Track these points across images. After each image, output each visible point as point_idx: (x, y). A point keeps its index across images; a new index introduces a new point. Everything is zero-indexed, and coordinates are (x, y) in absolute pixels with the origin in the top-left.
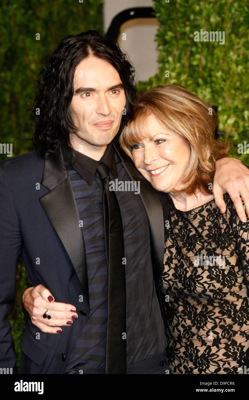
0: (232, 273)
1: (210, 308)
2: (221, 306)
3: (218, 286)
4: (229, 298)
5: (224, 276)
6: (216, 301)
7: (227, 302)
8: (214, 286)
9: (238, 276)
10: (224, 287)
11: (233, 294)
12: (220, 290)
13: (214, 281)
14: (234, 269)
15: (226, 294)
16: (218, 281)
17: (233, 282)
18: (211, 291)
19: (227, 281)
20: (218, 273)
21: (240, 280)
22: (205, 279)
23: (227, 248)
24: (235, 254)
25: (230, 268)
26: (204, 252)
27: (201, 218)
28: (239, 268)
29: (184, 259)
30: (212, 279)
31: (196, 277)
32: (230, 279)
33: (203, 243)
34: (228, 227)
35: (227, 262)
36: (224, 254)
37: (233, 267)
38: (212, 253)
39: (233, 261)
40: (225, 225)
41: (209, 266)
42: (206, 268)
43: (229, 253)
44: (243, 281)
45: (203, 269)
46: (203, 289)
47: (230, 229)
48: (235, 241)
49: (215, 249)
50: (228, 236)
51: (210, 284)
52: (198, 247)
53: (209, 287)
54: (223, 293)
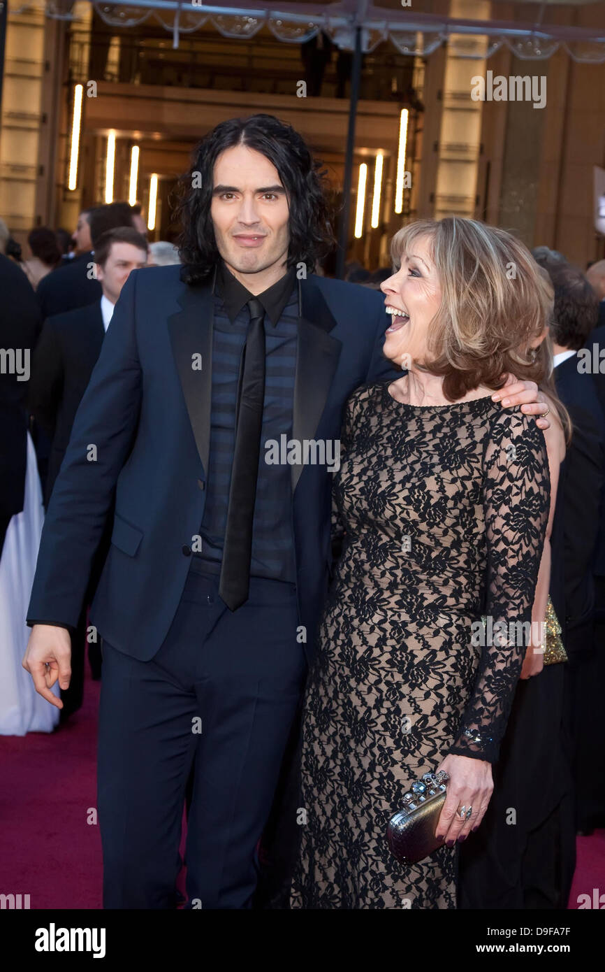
0: (441, 506)
3: (414, 516)
4: (426, 539)
5: (428, 505)
8: (408, 514)
9: (449, 514)
10: (422, 522)
11: (432, 536)
12: (416, 523)
13: (411, 507)
14: (446, 502)
15: (421, 532)
16: (416, 510)
17: (438, 520)
18: (403, 520)
19: (430, 514)
20: (420, 498)
21: (449, 522)
22: (400, 500)
23: (451, 470)
24: (459, 483)
25: (441, 498)
26: (418, 467)
27: (439, 422)
28: (455, 504)
29: (385, 471)
30: (409, 503)
31: (389, 494)
32: (435, 514)
33: (421, 453)
34: (474, 444)
35: (442, 489)
36: (442, 475)
37: (446, 498)
38: (427, 470)
39: (451, 490)
40: (469, 441)
41: (413, 484)
42: (408, 485)
43: (450, 477)
44: (455, 525)
45: (403, 486)
46: (392, 514)
47: (474, 448)
48: (478, 470)
49: (433, 465)
50: (465, 456)
51: (404, 509)
52: (412, 458)
53: (401, 513)
54: (418, 530)
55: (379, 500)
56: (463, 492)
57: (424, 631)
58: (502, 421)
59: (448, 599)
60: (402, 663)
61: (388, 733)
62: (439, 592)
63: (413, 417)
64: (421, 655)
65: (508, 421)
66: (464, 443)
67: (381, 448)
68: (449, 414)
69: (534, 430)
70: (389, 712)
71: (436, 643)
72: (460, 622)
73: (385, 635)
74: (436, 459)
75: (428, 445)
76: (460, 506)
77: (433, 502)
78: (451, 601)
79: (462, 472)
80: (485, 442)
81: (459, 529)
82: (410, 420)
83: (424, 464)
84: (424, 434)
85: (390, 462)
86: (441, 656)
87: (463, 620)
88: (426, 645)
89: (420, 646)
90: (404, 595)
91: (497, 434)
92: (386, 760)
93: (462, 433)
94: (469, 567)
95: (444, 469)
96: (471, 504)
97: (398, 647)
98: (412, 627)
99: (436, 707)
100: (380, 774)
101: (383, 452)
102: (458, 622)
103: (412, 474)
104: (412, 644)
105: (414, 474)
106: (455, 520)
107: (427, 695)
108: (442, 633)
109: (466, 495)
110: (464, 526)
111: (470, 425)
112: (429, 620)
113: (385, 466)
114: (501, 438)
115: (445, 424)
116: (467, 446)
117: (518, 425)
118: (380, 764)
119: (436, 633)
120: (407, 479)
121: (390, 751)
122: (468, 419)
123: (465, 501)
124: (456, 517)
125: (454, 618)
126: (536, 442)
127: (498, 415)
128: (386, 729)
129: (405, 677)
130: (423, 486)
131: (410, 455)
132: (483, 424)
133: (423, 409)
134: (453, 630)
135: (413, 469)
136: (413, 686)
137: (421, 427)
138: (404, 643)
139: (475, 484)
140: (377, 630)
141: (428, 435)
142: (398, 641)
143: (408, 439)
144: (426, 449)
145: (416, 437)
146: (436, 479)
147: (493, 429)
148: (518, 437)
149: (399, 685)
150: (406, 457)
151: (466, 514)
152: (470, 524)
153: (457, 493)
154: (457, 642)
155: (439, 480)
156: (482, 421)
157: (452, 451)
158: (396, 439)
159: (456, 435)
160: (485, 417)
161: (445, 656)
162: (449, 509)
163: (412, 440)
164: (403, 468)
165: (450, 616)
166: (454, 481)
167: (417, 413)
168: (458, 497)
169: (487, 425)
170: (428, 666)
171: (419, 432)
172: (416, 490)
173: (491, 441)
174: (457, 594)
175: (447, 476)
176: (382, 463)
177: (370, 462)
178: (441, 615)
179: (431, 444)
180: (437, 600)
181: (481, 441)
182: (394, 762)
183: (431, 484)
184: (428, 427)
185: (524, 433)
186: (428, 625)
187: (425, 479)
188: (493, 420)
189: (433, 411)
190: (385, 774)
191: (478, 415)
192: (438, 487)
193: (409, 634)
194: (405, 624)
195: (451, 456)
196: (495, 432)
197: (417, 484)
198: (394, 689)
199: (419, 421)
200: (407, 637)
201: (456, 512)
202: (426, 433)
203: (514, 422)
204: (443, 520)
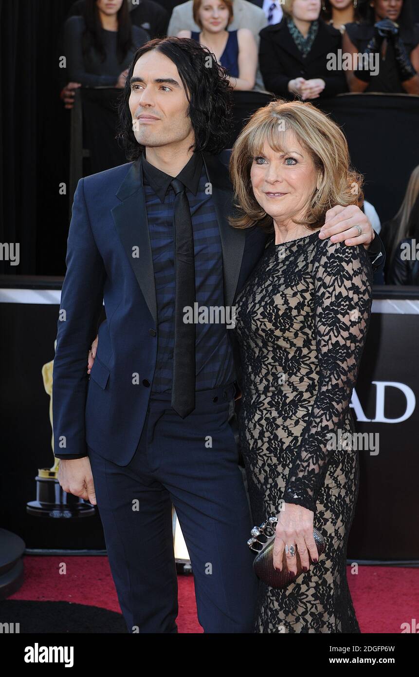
0: (287, 315)
1: (265, 351)
3: (269, 326)
4: (282, 343)
5: (278, 316)
7: (280, 347)
8: (265, 325)
9: (295, 321)
10: (276, 329)
11: (286, 339)
12: (272, 331)
13: (266, 320)
14: (290, 312)
15: (278, 338)
16: (270, 321)
17: (287, 326)
19: (280, 323)
20: (271, 311)
21: (297, 326)
23: (292, 287)
24: (299, 296)
25: (286, 309)
27: (289, 254)
28: (299, 312)
30: (265, 317)
31: (252, 313)
32: (285, 322)
34: (307, 264)
35: (286, 302)
36: (286, 292)
37: (290, 309)
38: (275, 290)
39: (293, 302)
40: (304, 263)
41: (266, 302)
42: (263, 304)
43: (292, 293)
44: (301, 329)
45: (260, 305)
46: (256, 327)
47: (307, 268)
48: (311, 283)
49: (280, 286)
50: (301, 275)
51: (262, 322)
53: (261, 325)
54: (276, 336)
56: (304, 302)
57: (288, 423)
58: (321, 245)
59: (304, 394)
60: (276, 449)
62: (297, 390)
64: (287, 442)
65: (326, 244)
66: (301, 265)
68: (296, 247)
71: (297, 431)
73: (263, 429)
74: (282, 280)
75: (279, 272)
76: (303, 313)
77: (280, 313)
78: (306, 395)
79: (301, 287)
80: (313, 262)
81: (307, 330)
84: (277, 264)
85: (255, 288)
88: (290, 434)
89: (286, 434)
93: (301, 258)
95: (287, 287)
97: (272, 437)
98: (279, 421)
104: (281, 433)
105: (267, 295)
106: (302, 325)
108: (301, 423)
109: (306, 303)
110: (310, 327)
111: (306, 251)
112: (291, 414)
115: (292, 255)
116: (303, 267)
119: (297, 423)
120: (263, 299)
123: (306, 309)
124: (301, 322)
129: (278, 460)
130: (272, 302)
131: (267, 281)
132: (314, 249)
133: (280, 246)
135: (267, 291)
136: (284, 466)
138: (275, 434)
141: (280, 264)
142: (272, 433)
143: (267, 269)
145: (273, 267)
146: (281, 295)
148: (332, 254)
149: (276, 466)
150: (265, 283)
151: (310, 319)
153: (299, 303)
155: (284, 296)
156: (314, 246)
157: (293, 272)
159: (297, 260)
160: (315, 244)
162: (294, 317)
163: (270, 270)
164: (261, 291)
165: (307, 408)
166: (295, 295)
167: (277, 250)
168: (300, 306)
170: (292, 449)
171: (275, 262)
172: (268, 306)
173: (316, 260)
175: (289, 292)
176: (251, 290)
178: (300, 408)
179: (281, 270)
183: (278, 300)
184: (281, 258)
186: (291, 417)
187: (274, 297)
189: (285, 246)
191: (312, 243)
193: (278, 426)
195: (292, 276)
197: (268, 302)
198: (273, 469)
200: (277, 429)
201: (301, 318)
204: (292, 325)
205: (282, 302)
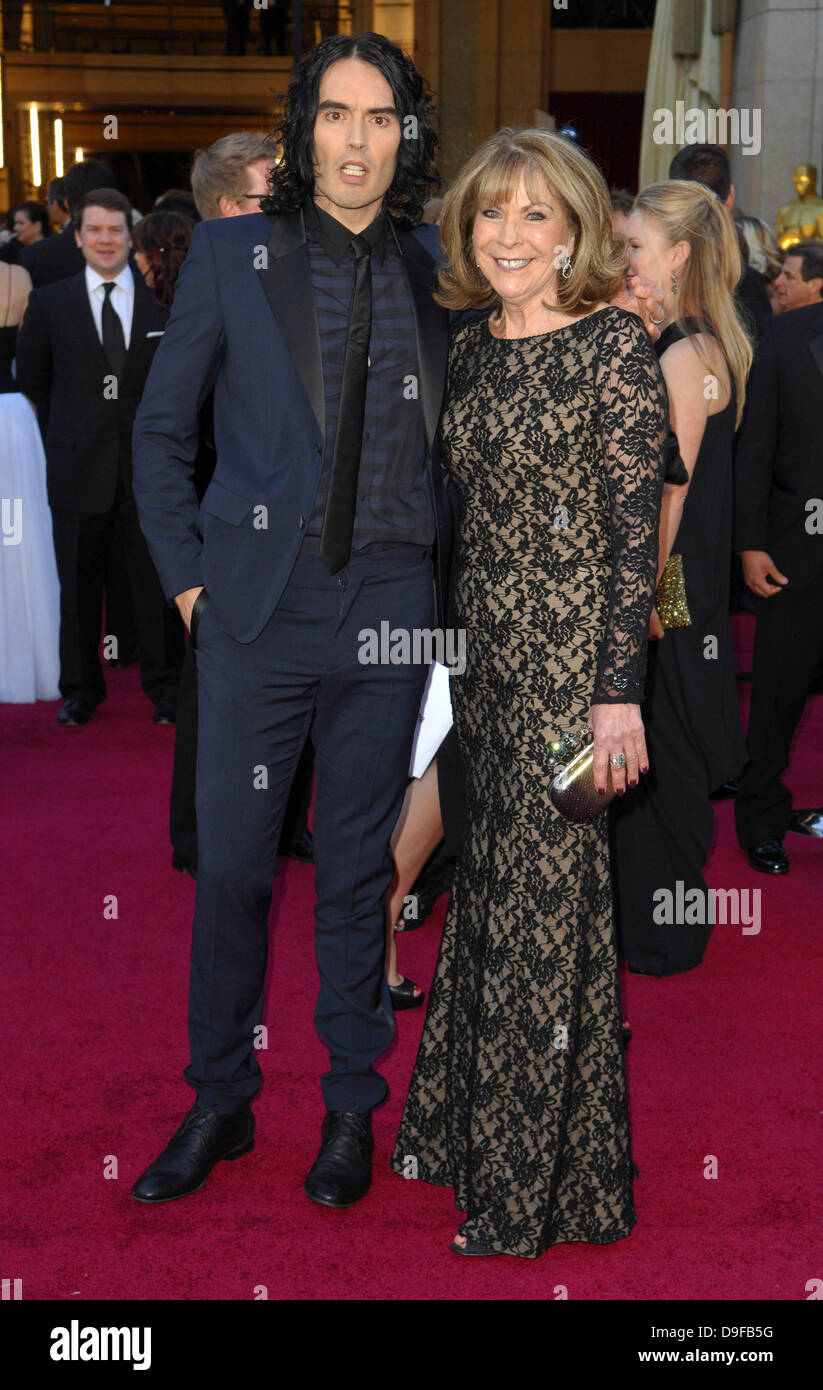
0: (562, 444)
1: (519, 494)
2: (535, 494)
3: (535, 460)
4: (550, 483)
5: (548, 446)
6: (529, 484)
7: (545, 489)
8: (528, 458)
9: (571, 451)
10: (544, 464)
12: (538, 467)
13: (530, 451)
14: (566, 439)
15: (545, 476)
16: (537, 453)
17: (561, 459)
18: (524, 466)
19: (551, 455)
20: (539, 439)
21: (573, 459)
22: (518, 446)
23: (565, 403)
24: (576, 415)
25: (561, 435)
26: (527, 405)
27: (541, 352)
28: (577, 439)
29: (491, 414)
30: (528, 447)
31: (501, 443)
32: (557, 454)
33: (527, 389)
34: (583, 370)
35: (560, 426)
36: (557, 410)
37: (565, 435)
38: (539, 407)
39: (569, 425)
40: (578, 367)
41: (528, 426)
42: (523, 428)
43: (566, 411)
45: (517, 429)
46: (511, 462)
47: (584, 374)
48: (593, 396)
49: (544, 401)
50: (575, 385)
51: (523, 454)
52: (518, 396)
53: (520, 459)
54: (541, 474)
55: (492, 449)
56: (582, 424)
57: (565, 587)
58: (609, 339)
59: (585, 551)
60: (544, 622)
61: (536, 695)
62: (574, 546)
63: (512, 351)
64: (564, 613)
65: (616, 339)
66: (573, 371)
67: (480, 389)
68: (551, 342)
69: (644, 343)
70: (535, 674)
71: (578, 598)
72: (601, 573)
73: (522, 596)
74: (546, 394)
75: (533, 379)
76: (582, 440)
77: (552, 441)
78: (588, 553)
79: (577, 403)
80: (594, 366)
81: (585, 464)
82: (508, 355)
83: (533, 401)
84: (526, 368)
85: (494, 404)
86: (584, 611)
87: (604, 570)
88: (568, 602)
89: (562, 603)
90: (537, 553)
91: (606, 354)
92: (536, 722)
93: (569, 360)
94: (601, 505)
95: (558, 403)
96: (592, 435)
97: (538, 607)
98: (551, 585)
99: (584, 664)
100: (530, 738)
101: (483, 394)
102: (599, 573)
103: (523, 414)
104: (553, 601)
105: (526, 415)
106: (579, 456)
107: (574, 653)
108: (583, 587)
109: (585, 426)
110: (589, 460)
111: (576, 350)
112: (568, 575)
113: (490, 410)
114: (611, 358)
115: (548, 354)
116: (577, 373)
117: (627, 342)
118: (529, 728)
119: (577, 588)
120: (519, 421)
121: (540, 713)
122: (572, 344)
123: (586, 433)
124: (579, 453)
125: (594, 569)
126: (647, 357)
127: (604, 334)
128: (534, 690)
129: (549, 636)
130: (539, 426)
131: (515, 393)
132: (589, 346)
133: (522, 342)
134: (594, 582)
135: (522, 409)
136: (558, 646)
137: (522, 361)
138: (544, 602)
139: (592, 412)
140: (513, 592)
141: (530, 368)
142: (538, 601)
143: (509, 376)
144: (532, 384)
145: (519, 371)
146: (551, 416)
147: (600, 350)
148: (628, 354)
149: (543, 645)
150: (512, 396)
151: (589, 447)
152: (595, 456)
153: (576, 426)
154: (600, 594)
155: (555, 416)
156: (588, 343)
157: (561, 381)
158: (496, 377)
159: (562, 364)
160: (590, 339)
161: (589, 611)
162: (570, 446)
163: (514, 376)
164: (511, 409)
165: (589, 568)
166: (570, 414)
167: (515, 346)
168: (578, 430)
169: (594, 346)
170: (571, 624)
171: (520, 366)
172: (533, 432)
173: (600, 363)
174: (592, 544)
175: (562, 410)
176: (485, 405)
177: (471, 408)
178: (580, 568)
179: (536, 377)
180: (573, 555)
181: (591, 365)
182: (545, 724)
183: (547, 422)
184: (530, 359)
185: (634, 349)
186: (568, 580)
187: (539, 418)
188: (600, 341)
189: (532, 342)
190: (535, 738)
191: (583, 338)
192: (555, 424)
193: (548, 592)
194: (543, 582)
195: (562, 388)
196: (603, 353)
197: (532, 425)
198: (539, 650)
199: (519, 354)
200: (546, 596)
201: (578, 447)
202: (528, 366)
203: (622, 339)
204: (566, 459)
205: (554, 425)
